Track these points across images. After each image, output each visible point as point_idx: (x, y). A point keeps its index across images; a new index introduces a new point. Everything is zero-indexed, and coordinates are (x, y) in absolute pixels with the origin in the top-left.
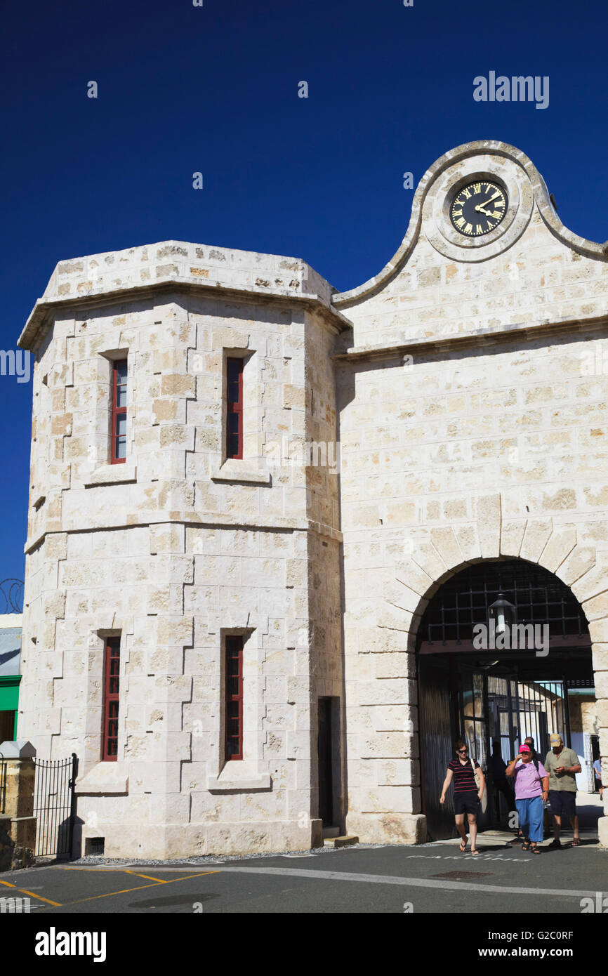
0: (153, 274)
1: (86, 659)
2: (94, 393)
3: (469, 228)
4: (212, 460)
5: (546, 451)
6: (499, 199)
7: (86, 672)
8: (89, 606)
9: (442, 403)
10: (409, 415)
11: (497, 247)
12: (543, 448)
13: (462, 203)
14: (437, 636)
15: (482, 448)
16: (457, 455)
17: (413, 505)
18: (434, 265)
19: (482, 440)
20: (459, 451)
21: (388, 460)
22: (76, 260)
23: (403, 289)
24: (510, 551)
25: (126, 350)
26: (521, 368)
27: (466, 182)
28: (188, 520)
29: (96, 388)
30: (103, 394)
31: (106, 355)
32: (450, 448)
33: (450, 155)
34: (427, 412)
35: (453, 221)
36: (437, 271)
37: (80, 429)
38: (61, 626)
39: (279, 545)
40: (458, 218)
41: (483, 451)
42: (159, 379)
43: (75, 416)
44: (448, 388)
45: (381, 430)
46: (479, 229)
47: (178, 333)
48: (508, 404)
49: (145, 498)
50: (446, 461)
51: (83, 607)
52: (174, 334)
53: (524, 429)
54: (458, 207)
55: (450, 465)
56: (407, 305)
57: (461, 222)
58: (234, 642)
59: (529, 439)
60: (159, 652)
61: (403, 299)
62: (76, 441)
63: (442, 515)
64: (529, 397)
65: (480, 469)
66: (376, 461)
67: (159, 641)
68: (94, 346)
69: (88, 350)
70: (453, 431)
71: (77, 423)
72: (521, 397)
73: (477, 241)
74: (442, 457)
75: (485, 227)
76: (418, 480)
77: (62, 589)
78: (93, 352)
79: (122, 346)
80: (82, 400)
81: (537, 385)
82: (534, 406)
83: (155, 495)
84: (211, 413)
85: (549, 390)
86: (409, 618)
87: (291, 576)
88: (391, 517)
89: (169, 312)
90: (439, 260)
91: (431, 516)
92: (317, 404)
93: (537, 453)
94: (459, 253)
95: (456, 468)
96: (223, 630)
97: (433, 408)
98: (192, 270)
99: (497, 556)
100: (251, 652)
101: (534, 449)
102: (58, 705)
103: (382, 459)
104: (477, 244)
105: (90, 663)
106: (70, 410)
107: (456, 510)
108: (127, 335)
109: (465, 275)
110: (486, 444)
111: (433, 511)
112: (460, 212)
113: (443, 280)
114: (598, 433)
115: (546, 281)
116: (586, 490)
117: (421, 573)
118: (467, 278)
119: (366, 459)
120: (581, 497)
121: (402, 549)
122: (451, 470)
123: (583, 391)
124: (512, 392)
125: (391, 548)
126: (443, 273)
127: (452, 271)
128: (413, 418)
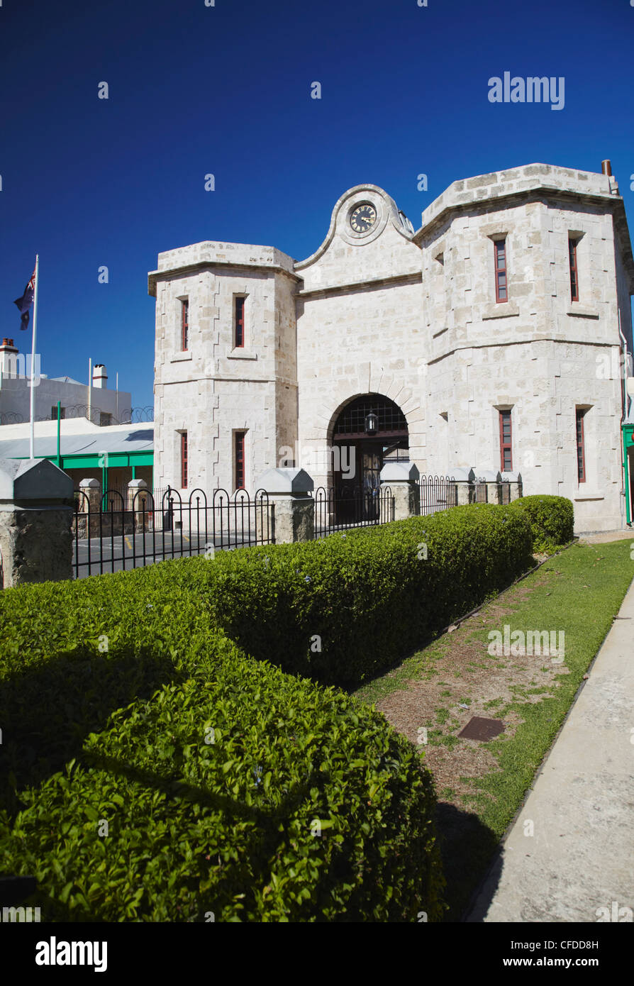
0: (199, 258)
1: (172, 443)
2: (174, 317)
3: (359, 228)
4: (228, 348)
5: (392, 341)
6: (373, 213)
7: (173, 449)
8: (174, 419)
9: (345, 317)
10: (330, 323)
11: (371, 238)
12: (391, 339)
13: (355, 216)
14: (342, 431)
15: (363, 339)
16: (351, 343)
17: (331, 368)
19: (363, 335)
21: (319, 346)
22: (166, 252)
23: (327, 260)
24: (374, 390)
25: (187, 296)
26: (381, 299)
27: (357, 206)
28: (215, 378)
29: (174, 315)
30: (178, 318)
31: (179, 298)
32: (348, 339)
33: (349, 192)
34: (338, 322)
35: (351, 224)
36: (343, 250)
37: (168, 335)
38: (162, 428)
39: (261, 389)
40: (353, 223)
41: (363, 341)
42: (201, 309)
43: (166, 329)
44: (348, 309)
45: (316, 331)
46: (363, 229)
47: (210, 286)
48: (375, 317)
49: (196, 367)
50: (346, 346)
51: (171, 419)
52: (208, 287)
53: (382, 330)
54: (354, 218)
55: (348, 348)
56: (329, 268)
57: (355, 225)
58: (239, 436)
59: (384, 334)
60: (202, 439)
61: (328, 265)
62: (167, 340)
63: (344, 373)
64: (385, 313)
65: (361, 350)
66: (314, 347)
67: (203, 435)
68: (174, 294)
69: (171, 297)
70: (349, 331)
71: (167, 332)
72: (381, 313)
73: (362, 235)
74: (344, 344)
75: (366, 228)
76: (333, 356)
77: (162, 411)
78: (173, 297)
79: (185, 294)
80: (169, 321)
81: (389, 308)
82: (387, 318)
83: (200, 366)
84: (227, 325)
85: (394, 310)
86: (328, 422)
87: (267, 403)
88: (320, 374)
89: (206, 276)
90: (344, 245)
91: (338, 373)
92: (283, 319)
93: (388, 341)
94: (353, 241)
96: (233, 430)
97: (340, 320)
98: (217, 255)
99: (368, 392)
100: (247, 439)
101: (386, 339)
102: (162, 463)
103: (316, 345)
104: (361, 237)
105: (175, 445)
106: (164, 326)
107: (350, 370)
108: (188, 288)
109: (356, 252)
110: (365, 338)
111: (340, 371)
112: (355, 221)
113: (346, 255)
114: (416, 331)
115: (394, 255)
116: (409, 360)
117: (333, 401)
118: (357, 254)
119: (309, 346)
120: (407, 363)
121: (325, 390)
122: (348, 350)
123: (409, 310)
124: (377, 311)
125: (320, 389)
126: (346, 252)
127: (350, 250)
128: (331, 325)
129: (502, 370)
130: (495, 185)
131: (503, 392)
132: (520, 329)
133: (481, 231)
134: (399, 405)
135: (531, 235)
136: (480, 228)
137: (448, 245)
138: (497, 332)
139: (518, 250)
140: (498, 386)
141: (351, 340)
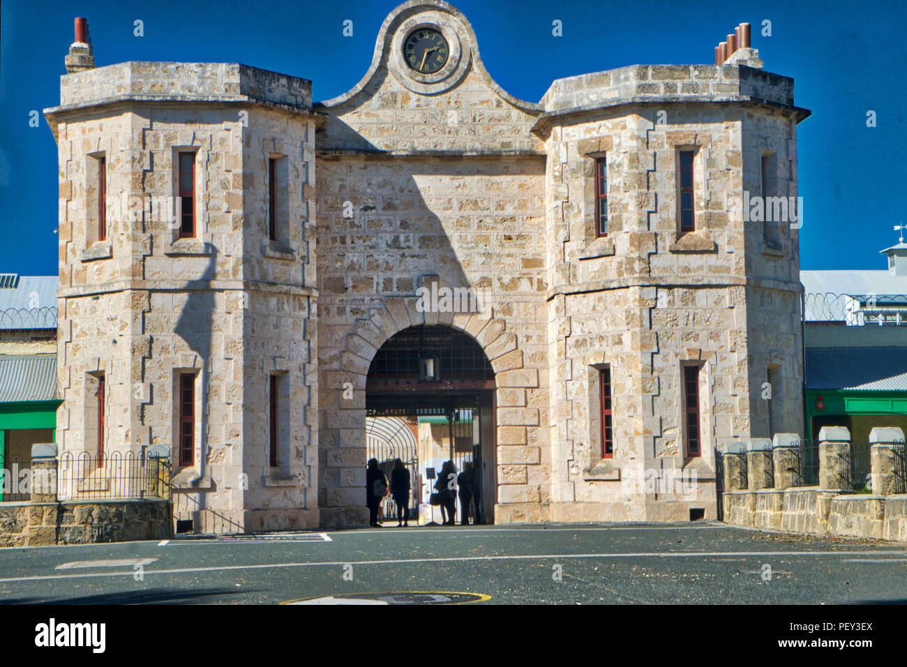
1: (170, 390)
5: (473, 248)
8: (172, 350)
9: (396, 202)
10: (372, 208)
11: (441, 87)
12: (470, 245)
13: (413, 44)
15: (426, 240)
16: (408, 244)
17: (372, 279)
18: (392, 90)
19: (426, 235)
20: (409, 241)
21: (353, 242)
27: (419, 30)
30: (176, 181)
31: (177, 149)
32: (402, 238)
34: (384, 209)
36: (394, 95)
39: (301, 308)
40: (410, 56)
41: (427, 243)
42: (229, 175)
44: (402, 190)
46: (427, 68)
48: (447, 209)
50: (399, 248)
51: (166, 349)
53: (457, 230)
54: (411, 47)
55: (401, 252)
56: (370, 121)
57: (412, 59)
59: (461, 237)
60: (234, 386)
61: (367, 114)
63: (395, 289)
64: (462, 206)
65: (424, 256)
66: (343, 242)
67: (235, 379)
68: (168, 139)
69: (162, 144)
70: (404, 225)
72: (455, 203)
73: (428, 78)
74: (395, 244)
75: (431, 68)
76: (377, 261)
78: (167, 145)
80: (158, 183)
81: (468, 198)
82: (465, 213)
85: (476, 202)
86: (368, 364)
88: (354, 287)
90: (397, 88)
91: (385, 289)
93: (466, 248)
94: (414, 85)
95: (406, 254)
97: (389, 206)
99: (436, 323)
101: (465, 245)
102: (147, 424)
103: (348, 241)
104: (427, 80)
106: (148, 190)
107: (405, 285)
108: (199, 135)
109: (416, 104)
110: (430, 238)
111: (388, 283)
112: (412, 52)
113: (399, 105)
114: (510, 238)
115: (477, 119)
116: (499, 279)
117: (378, 332)
118: (418, 106)
119: (334, 240)
120: (496, 284)
121: (363, 312)
122: (403, 255)
123: (500, 207)
124: (450, 200)
125: (355, 312)
126: (399, 98)
127: (406, 99)
128: (373, 211)
129: (691, 317)
130: (686, 81)
131: (694, 345)
132: (716, 270)
133: (668, 138)
134: (482, 344)
135: (730, 154)
136: (667, 133)
137: (619, 144)
138: (687, 269)
139: (713, 170)
140: (687, 336)
141: (407, 240)
